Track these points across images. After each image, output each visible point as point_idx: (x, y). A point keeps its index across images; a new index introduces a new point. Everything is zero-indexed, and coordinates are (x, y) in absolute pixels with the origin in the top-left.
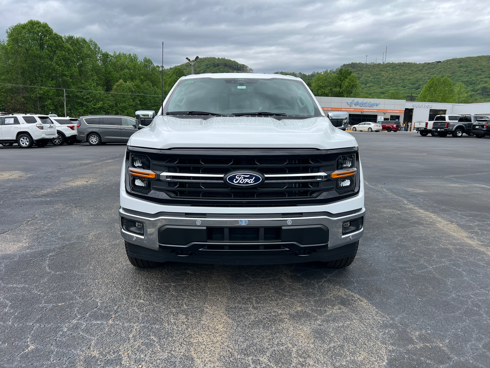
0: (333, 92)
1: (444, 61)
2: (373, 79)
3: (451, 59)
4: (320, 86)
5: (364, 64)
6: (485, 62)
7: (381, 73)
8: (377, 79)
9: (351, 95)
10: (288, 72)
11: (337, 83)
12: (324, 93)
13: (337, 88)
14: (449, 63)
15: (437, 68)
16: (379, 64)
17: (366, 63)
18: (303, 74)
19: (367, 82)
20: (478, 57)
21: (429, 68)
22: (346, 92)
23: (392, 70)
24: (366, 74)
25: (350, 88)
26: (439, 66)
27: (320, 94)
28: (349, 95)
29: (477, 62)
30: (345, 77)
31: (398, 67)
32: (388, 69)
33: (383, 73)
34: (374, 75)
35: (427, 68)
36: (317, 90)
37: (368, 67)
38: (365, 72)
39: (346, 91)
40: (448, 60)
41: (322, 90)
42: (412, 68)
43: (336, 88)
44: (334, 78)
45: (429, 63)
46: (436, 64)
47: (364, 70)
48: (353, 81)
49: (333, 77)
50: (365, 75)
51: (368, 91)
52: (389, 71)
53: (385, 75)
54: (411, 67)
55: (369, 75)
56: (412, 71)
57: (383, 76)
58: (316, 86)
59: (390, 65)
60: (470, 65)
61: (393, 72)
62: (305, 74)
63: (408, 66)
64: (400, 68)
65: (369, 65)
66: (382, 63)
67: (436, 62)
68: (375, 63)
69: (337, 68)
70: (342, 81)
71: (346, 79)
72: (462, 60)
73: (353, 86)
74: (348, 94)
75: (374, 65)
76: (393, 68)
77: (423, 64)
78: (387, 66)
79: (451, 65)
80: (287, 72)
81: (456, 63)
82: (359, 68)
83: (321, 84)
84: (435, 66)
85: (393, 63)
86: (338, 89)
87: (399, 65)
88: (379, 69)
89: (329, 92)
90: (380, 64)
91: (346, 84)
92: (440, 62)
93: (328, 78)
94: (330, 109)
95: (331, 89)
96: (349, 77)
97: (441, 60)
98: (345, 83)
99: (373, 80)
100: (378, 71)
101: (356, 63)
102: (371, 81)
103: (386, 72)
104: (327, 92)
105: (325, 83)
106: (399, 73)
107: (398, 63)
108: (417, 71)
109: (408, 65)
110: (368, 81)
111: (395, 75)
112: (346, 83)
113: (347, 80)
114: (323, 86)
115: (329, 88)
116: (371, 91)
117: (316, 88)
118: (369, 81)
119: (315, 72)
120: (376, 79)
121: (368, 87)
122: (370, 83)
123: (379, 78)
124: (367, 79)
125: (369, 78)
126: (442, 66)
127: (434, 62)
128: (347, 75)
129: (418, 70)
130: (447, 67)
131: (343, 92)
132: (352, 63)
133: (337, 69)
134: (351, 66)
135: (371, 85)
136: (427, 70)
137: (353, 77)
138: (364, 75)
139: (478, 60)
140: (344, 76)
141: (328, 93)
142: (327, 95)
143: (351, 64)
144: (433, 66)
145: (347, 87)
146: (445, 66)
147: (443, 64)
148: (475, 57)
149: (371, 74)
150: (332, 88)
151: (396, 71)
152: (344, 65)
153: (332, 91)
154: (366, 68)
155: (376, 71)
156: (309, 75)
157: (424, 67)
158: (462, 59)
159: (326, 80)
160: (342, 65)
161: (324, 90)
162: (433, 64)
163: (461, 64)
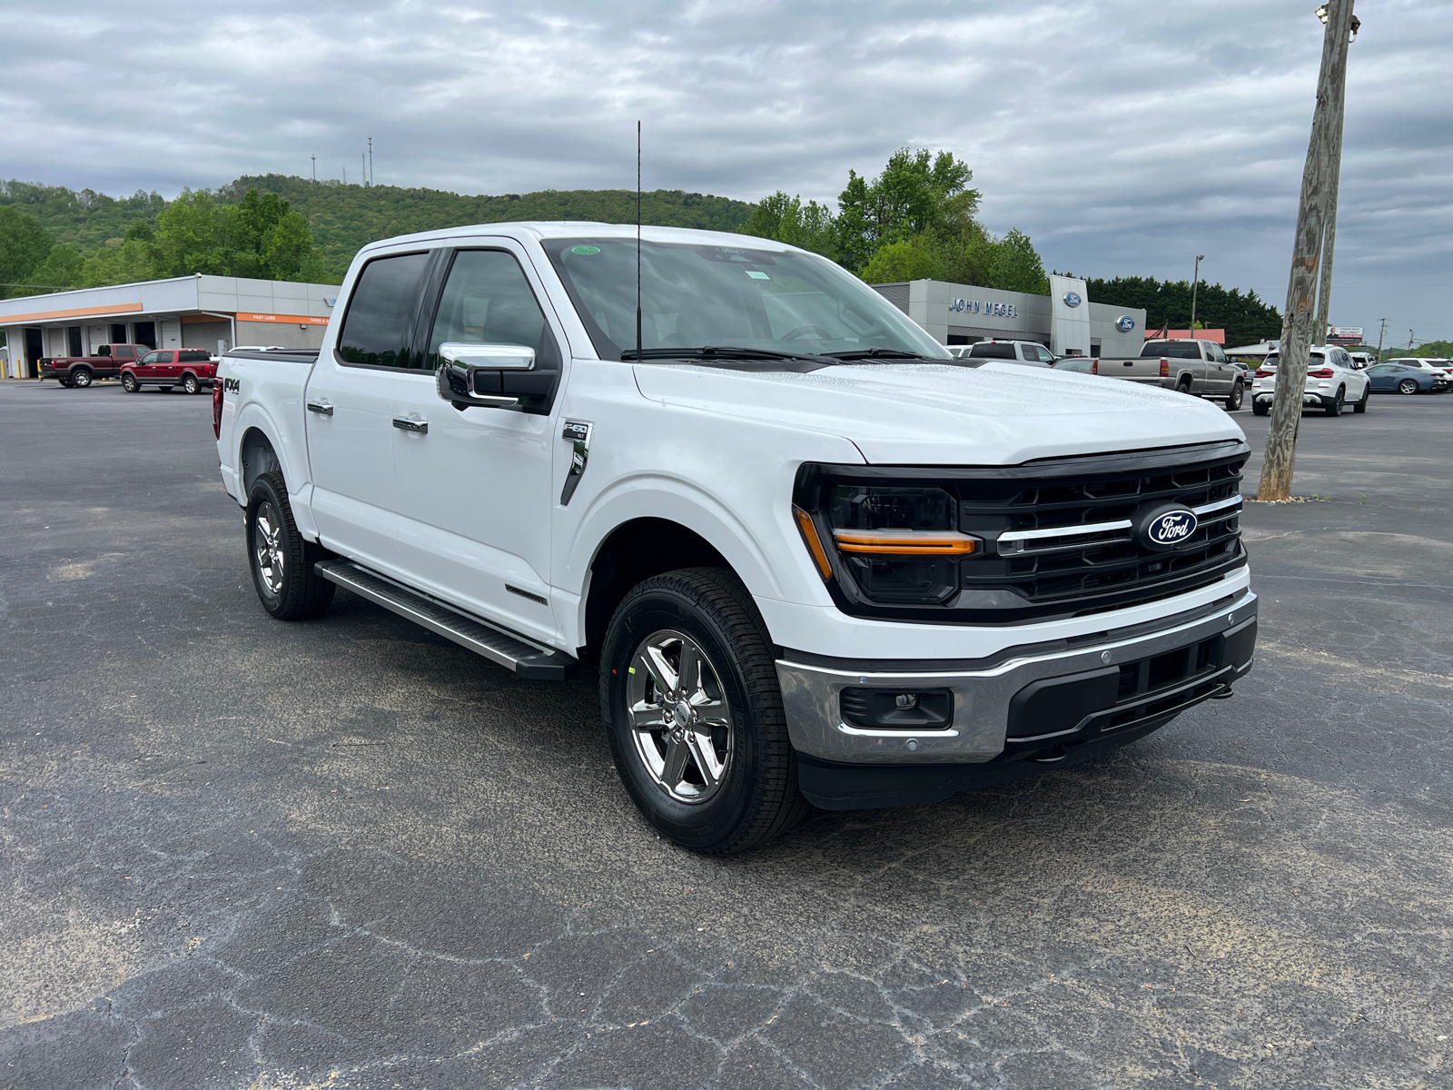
0: (235, 262)
1: (526, 196)
2: (344, 229)
3: (542, 191)
4: (186, 242)
5: (307, 182)
6: (620, 206)
7: (364, 215)
8: (355, 231)
9: (298, 275)
10: (41, 185)
11: (246, 234)
12: (205, 265)
13: (248, 250)
14: (538, 202)
15: (511, 213)
16: (355, 188)
17: (314, 181)
18: (101, 195)
19: (324, 237)
20: (603, 192)
21: (492, 210)
22: (279, 264)
23: (396, 209)
24: (319, 214)
25: (290, 253)
26: (517, 208)
27: (192, 267)
28: (291, 274)
29: (603, 206)
30: (270, 218)
31: (409, 201)
32: (382, 203)
33: (370, 213)
34: (343, 218)
35: (487, 210)
36: (177, 252)
37: (323, 193)
38: (316, 208)
39: (279, 261)
40: (534, 193)
41: (196, 254)
42: (448, 208)
43: (243, 249)
44: (232, 217)
45: (490, 199)
46: (507, 203)
47: (311, 199)
48: (296, 233)
49: (229, 216)
50: (318, 217)
51: (332, 266)
52: (386, 210)
53: (375, 220)
54: (445, 205)
55: (329, 217)
56: (448, 214)
57: (371, 224)
58: (172, 240)
59: (387, 193)
60: (587, 213)
61: (399, 215)
62: (108, 196)
63: (437, 200)
64: (416, 203)
65: (325, 187)
66: (362, 185)
67: (507, 196)
68: (342, 182)
69: (221, 187)
70: (261, 230)
71: (274, 226)
72: (568, 197)
73: (298, 248)
74: (288, 272)
75: (339, 188)
76: (397, 201)
77: (474, 198)
78: (378, 195)
79: (544, 209)
80: (35, 185)
81: (556, 205)
82: (294, 194)
83: (191, 234)
84: (505, 206)
85: (393, 187)
86: (250, 256)
87: (412, 196)
88: (355, 201)
89: (222, 263)
90: (357, 187)
91: (278, 241)
92: (515, 197)
93: (212, 218)
94: (273, 318)
95: (227, 253)
96: (282, 219)
97: (520, 193)
98: (272, 237)
99: (343, 233)
100: (353, 209)
101: (282, 176)
102: (337, 236)
103: (379, 211)
104: (213, 260)
105: (204, 231)
106: (415, 217)
107: (409, 190)
108: (462, 216)
109: (437, 197)
110: (329, 236)
111: (404, 221)
112: (276, 237)
113: (279, 228)
114: (198, 242)
115: (221, 249)
116: (341, 267)
117: (175, 248)
118: (332, 234)
119: (145, 194)
120: (351, 232)
121: (329, 253)
122: (335, 240)
123: (359, 229)
124: (324, 230)
125: (329, 227)
126: (524, 209)
127: (503, 197)
128: (275, 214)
129: (465, 215)
130: (535, 212)
131: (269, 266)
132: (271, 176)
133: (221, 191)
134: (268, 185)
135: (339, 247)
136: (487, 216)
137: (294, 219)
138: (313, 217)
139: (604, 201)
140: (266, 214)
141: (217, 265)
142: (215, 271)
143: (268, 177)
144: (501, 207)
145: (279, 249)
146: (530, 210)
147: (525, 203)
148: (597, 193)
149: (334, 213)
150: (230, 249)
151: (405, 213)
152: (245, 180)
153: (232, 258)
154: (317, 195)
155: (349, 208)
156: (123, 203)
157: (478, 207)
158: (567, 193)
159: (205, 222)
160: (238, 179)
161: (203, 256)
162: (499, 200)
163: (568, 208)
